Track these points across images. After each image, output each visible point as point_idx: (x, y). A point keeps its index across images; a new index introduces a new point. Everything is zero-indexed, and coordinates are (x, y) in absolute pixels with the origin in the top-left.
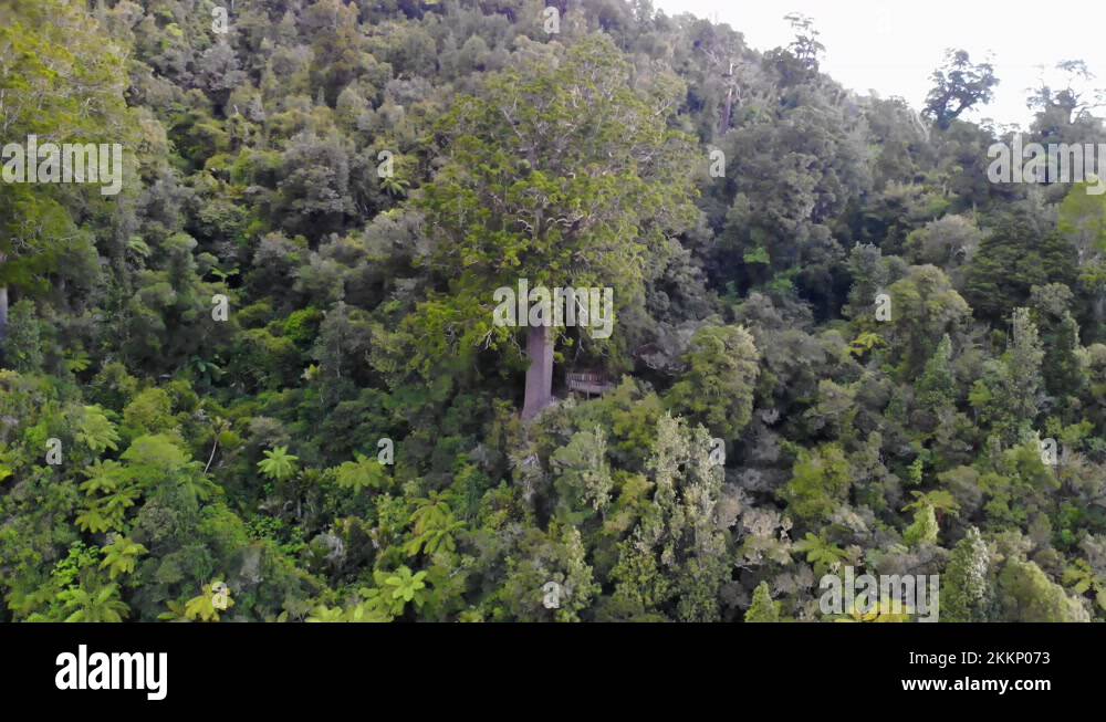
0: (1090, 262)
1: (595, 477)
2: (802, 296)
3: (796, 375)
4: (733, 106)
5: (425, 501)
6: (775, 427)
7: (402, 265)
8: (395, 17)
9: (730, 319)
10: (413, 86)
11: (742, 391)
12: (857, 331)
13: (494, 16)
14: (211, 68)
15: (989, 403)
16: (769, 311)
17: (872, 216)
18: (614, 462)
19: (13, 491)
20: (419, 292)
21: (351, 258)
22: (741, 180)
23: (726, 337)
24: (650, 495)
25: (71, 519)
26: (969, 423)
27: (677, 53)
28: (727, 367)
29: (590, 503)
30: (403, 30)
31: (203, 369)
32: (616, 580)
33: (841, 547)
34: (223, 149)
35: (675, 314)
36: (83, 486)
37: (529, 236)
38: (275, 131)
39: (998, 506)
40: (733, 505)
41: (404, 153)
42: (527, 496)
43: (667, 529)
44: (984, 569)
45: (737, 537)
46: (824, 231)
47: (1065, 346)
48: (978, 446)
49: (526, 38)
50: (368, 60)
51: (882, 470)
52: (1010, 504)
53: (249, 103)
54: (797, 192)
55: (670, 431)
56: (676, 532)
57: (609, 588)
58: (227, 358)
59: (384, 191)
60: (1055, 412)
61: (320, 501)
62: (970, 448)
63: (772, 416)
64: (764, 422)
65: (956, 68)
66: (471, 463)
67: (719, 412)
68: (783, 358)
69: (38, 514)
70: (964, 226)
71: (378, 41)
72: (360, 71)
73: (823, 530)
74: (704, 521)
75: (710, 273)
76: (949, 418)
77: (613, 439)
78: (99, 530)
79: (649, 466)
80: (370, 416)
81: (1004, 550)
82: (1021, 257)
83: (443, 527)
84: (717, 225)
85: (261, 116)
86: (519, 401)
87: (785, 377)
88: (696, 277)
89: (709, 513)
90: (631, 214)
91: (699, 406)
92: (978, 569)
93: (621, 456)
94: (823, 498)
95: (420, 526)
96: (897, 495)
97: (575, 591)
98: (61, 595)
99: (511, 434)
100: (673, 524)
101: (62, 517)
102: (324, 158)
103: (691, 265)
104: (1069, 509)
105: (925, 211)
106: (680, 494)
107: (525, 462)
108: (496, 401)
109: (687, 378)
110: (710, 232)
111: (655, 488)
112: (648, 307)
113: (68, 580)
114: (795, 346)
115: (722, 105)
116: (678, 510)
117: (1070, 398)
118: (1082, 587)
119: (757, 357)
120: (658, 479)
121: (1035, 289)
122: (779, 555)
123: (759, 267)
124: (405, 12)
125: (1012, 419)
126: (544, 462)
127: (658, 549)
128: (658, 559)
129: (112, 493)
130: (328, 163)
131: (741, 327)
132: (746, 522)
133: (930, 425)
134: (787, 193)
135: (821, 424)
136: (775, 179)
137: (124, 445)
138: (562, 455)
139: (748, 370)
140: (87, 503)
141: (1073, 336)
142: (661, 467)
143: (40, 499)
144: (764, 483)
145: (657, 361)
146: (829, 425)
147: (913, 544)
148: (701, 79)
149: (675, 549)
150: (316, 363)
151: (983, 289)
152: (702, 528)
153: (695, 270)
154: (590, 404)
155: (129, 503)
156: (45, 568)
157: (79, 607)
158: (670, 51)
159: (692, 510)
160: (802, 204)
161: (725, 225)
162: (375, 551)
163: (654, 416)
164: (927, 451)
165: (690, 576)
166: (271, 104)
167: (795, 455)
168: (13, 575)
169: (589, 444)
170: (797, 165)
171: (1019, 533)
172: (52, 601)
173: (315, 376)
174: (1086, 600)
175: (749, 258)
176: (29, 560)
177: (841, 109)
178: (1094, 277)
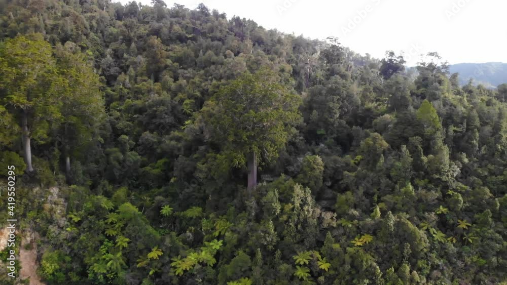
0: (428, 129)
1: (276, 205)
2: (338, 144)
3: (336, 171)
4: (310, 75)
5: (218, 219)
6: (330, 187)
7: (198, 141)
8: (175, 43)
9: (314, 153)
10: (189, 72)
11: (319, 176)
12: (356, 155)
13: (216, 43)
14: (105, 67)
15: (396, 175)
16: (327, 150)
17: (361, 115)
18: (281, 201)
19: (82, 225)
20: (207, 151)
21: (178, 139)
22: (314, 105)
23: (313, 159)
24: (293, 209)
25: (103, 232)
26: (390, 182)
27: (287, 54)
28: (314, 169)
29: (275, 213)
30: (180, 48)
31: (130, 182)
32: (284, 237)
33: (352, 221)
34: (116, 100)
35: (295, 152)
36: (106, 221)
37: (249, 130)
38: (136, 92)
39: (399, 206)
40: (318, 211)
41: (189, 99)
42: (253, 214)
43: (299, 219)
44: (393, 223)
45: (320, 220)
46: (344, 122)
47: (419, 156)
48: (393, 189)
49: (230, 51)
50: (169, 62)
51: (364, 198)
52: (403, 206)
53: (124, 81)
54: (333, 109)
55: (298, 189)
56: (301, 220)
57: (282, 238)
58: (137, 178)
59: (184, 114)
60: (417, 177)
61: (181, 223)
62: (390, 189)
63: (329, 184)
64: (326, 186)
65: (390, 58)
66: (232, 206)
67: (312, 183)
68: (331, 165)
69: (92, 231)
70: (390, 118)
71: (171, 53)
72: (166, 67)
73: (346, 217)
74: (310, 215)
75: (306, 138)
76: (384, 181)
77: (280, 194)
78: (113, 235)
79: (292, 200)
80: (194, 193)
81: (399, 217)
82: (406, 128)
83: (226, 226)
84: (307, 121)
85: (130, 86)
86: (246, 185)
87: (333, 171)
88: (302, 140)
89: (311, 213)
90: (281, 123)
91: (306, 181)
92: (391, 223)
93: (283, 199)
94: (346, 207)
95: (218, 227)
96: (369, 205)
97: (272, 239)
98: (104, 257)
99: (244, 196)
100: (300, 217)
101: (101, 232)
102: (162, 103)
103: (300, 136)
104: (421, 206)
105: (379, 112)
106: (302, 208)
107: (252, 203)
108: (238, 186)
109: (301, 173)
110: (305, 124)
111: (294, 207)
112: (287, 151)
113: (105, 252)
114: (335, 161)
115: (306, 73)
116: (302, 213)
117: (421, 172)
118: (425, 228)
119: (323, 165)
120: (295, 204)
121: (410, 138)
122: (333, 224)
123: (322, 135)
124: (180, 41)
125: (403, 179)
126: (258, 203)
127: (296, 225)
128: (297, 228)
129: (116, 223)
130: (163, 105)
131: (317, 156)
132: (323, 215)
133: (379, 183)
134: (330, 110)
135: (345, 185)
136: (326, 105)
137: (116, 208)
138: (264, 200)
139: (320, 169)
140: (108, 226)
141: (421, 153)
142: (296, 201)
143: (92, 226)
144: (328, 205)
145: (291, 169)
146: (347, 186)
147: (373, 218)
148: (297, 64)
149: (301, 225)
150: (175, 177)
151: (394, 139)
152: (309, 218)
153: (301, 138)
154: (271, 183)
155: (122, 226)
156: (96, 249)
157: (110, 260)
158: (285, 54)
159: (306, 213)
160: (336, 113)
161: (310, 121)
162: (204, 236)
163: (292, 185)
164: (378, 192)
165: (307, 233)
166: (133, 81)
167: (337, 195)
168: (86, 252)
169: (273, 195)
170: (333, 100)
171: (405, 213)
172: (100, 259)
173: (175, 181)
174: (425, 232)
175: (319, 133)
176: (91, 246)
177: (350, 72)
178: (429, 134)
